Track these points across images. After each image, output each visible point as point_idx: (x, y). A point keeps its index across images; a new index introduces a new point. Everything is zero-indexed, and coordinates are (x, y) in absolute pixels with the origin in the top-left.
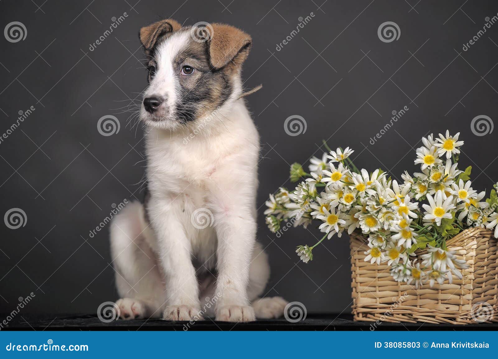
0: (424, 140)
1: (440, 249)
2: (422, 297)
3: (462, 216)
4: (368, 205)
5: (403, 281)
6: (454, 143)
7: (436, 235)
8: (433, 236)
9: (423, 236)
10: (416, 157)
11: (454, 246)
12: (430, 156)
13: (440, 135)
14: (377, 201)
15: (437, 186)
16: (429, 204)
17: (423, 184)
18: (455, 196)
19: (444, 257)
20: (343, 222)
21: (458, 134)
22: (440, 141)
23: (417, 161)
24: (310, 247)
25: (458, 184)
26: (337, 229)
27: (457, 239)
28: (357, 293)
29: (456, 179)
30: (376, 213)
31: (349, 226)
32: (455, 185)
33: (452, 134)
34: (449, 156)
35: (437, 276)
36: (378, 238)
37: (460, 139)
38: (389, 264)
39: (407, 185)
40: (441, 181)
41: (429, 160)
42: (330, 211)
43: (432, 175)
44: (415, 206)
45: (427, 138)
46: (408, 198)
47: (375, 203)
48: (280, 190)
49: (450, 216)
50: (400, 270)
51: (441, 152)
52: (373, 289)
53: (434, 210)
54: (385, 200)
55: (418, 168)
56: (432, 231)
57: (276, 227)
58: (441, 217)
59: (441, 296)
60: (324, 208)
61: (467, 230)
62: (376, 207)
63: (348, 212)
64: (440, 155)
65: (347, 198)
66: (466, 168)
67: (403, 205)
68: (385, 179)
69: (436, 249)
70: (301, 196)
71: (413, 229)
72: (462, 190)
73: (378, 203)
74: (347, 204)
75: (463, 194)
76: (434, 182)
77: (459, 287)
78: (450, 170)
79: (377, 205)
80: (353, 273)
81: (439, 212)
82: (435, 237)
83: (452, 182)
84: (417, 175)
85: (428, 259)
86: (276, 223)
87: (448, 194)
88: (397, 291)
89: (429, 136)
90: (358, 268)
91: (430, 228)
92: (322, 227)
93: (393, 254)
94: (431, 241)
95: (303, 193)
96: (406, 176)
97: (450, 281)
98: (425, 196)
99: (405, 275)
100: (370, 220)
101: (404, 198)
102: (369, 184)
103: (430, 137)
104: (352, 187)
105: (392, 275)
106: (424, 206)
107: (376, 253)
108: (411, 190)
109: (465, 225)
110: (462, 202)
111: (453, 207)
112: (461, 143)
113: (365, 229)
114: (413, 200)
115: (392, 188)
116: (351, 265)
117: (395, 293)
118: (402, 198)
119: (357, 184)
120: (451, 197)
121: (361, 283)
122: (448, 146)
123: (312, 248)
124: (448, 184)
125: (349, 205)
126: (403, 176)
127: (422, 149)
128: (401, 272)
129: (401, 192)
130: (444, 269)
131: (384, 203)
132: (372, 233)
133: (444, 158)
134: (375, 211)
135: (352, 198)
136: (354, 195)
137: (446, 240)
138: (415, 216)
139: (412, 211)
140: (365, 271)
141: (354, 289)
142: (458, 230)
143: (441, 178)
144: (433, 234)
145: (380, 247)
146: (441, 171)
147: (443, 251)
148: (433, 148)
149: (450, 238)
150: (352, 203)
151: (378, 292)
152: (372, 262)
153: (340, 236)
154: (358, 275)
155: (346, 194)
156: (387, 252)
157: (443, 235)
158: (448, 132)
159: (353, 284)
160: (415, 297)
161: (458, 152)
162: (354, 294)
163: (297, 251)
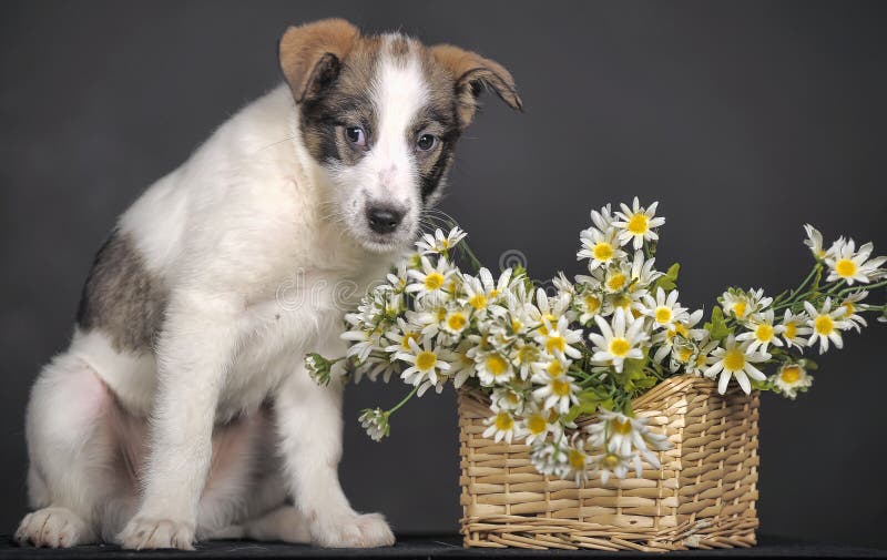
0: (595, 215)
1: (620, 415)
2: (588, 501)
3: (662, 353)
4: (491, 335)
5: (554, 474)
6: (647, 221)
7: (614, 389)
8: (608, 391)
9: (591, 391)
10: (579, 246)
11: (647, 409)
12: (605, 244)
13: (623, 206)
14: (507, 328)
15: (618, 299)
16: (601, 334)
17: (593, 296)
18: (648, 319)
19: (628, 428)
20: (445, 367)
21: (656, 204)
22: (623, 217)
23: (581, 255)
24: (384, 411)
25: (654, 296)
26: (434, 379)
27: (654, 396)
28: (471, 495)
29: (652, 287)
30: (506, 349)
31: (456, 373)
32: (649, 298)
33: (645, 204)
34: (638, 244)
35: (615, 464)
36: (508, 394)
37: (658, 214)
38: (529, 442)
39: (564, 298)
40: (625, 290)
41: (604, 253)
42: (421, 346)
43: (609, 278)
44: (577, 335)
45: (600, 213)
46: (563, 321)
47: (503, 331)
49: (639, 354)
50: (547, 455)
51: (625, 238)
52: (499, 488)
53: (610, 344)
54: (522, 325)
55: (583, 267)
56: (607, 381)
57: (322, 374)
58: (623, 357)
59: (623, 501)
60: (411, 340)
61: (669, 381)
62: (506, 338)
63: (455, 346)
64: (623, 243)
65: (453, 322)
66: (670, 267)
67: (555, 334)
68: (522, 288)
69: (612, 416)
70: (371, 317)
71: (572, 379)
72: (661, 307)
73: (510, 331)
74: (454, 332)
75: (664, 315)
76: (612, 291)
77: (654, 483)
78: (642, 270)
79: (508, 335)
80: (464, 459)
81: (619, 348)
82: (612, 393)
83: (644, 293)
84: (581, 279)
85: (599, 433)
86: (322, 367)
87: (636, 314)
88: (543, 493)
89: (604, 208)
90: (472, 450)
91: (603, 376)
92: (406, 375)
93: (536, 424)
94: (604, 400)
95: (376, 311)
96: (561, 282)
97: (639, 473)
98: (593, 319)
99: (557, 463)
100: (495, 362)
101: (556, 321)
102: (493, 295)
103: (606, 211)
104: (463, 302)
105: (533, 462)
106: (593, 336)
107: (505, 421)
108: (570, 307)
109: (665, 370)
110: (661, 329)
111: (644, 337)
112: (661, 221)
113: (486, 379)
114: (574, 325)
115: (535, 303)
116: (460, 445)
117: (540, 496)
118: (554, 322)
119: (472, 295)
120: (641, 320)
121: (477, 477)
122: (636, 227)
123: (388, 413)
124: (637, 295)
125: (457, 333)
126: (555, 281)
127: (591, 232)
128: (550, 458)
129: (551, 311)
130: (627, 451)
131: (520, 331)
132: (498, 386)
133: (629, 248)
134: (505, 346)
135: (463, 322)
136: (466, 315)
137: (633, 398)
138: (577, 354)
139: (572, 346)
140: (484, 456)
141: (465, 489)
142: (653, 380)
143: (626, 285)
144: (607, 386)
145: (512, 412)
146: (624, 272)
147: (625, 419)
148: (611, 229)
149: (639, 395)
150: (461, 330)
151: (508, 494)
152: (498, 439)
153: (439, 390)
154: (473, 463)
155: (452, 313)
156: (525, 421)
157: (627, 389)
158: (636, 201)
159: (463, 480)
160: (574, 503)
161: (655, 237)
162: (464, 498)
163: (360, 419)
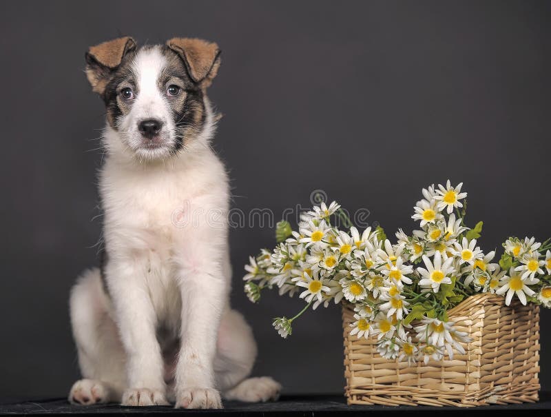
0: (425, 191)
1: (436, 320)
2: (423, 375)
3: (469, 280)
4: (353, 270)
5: (391, 358)
6: (456, 195)
7: (435, 303)
8: (432, 304)
9: (419, 305)
10: (413, 213)
11: (459, 315)
12: (429, 210)
13: (440, 186)
14: (362, 265)
15: (437, 245)
16: (425, 268)
17: (418, 244)
18: (457, 258)
19: (442, 329)
20: (327, 289)
21: (461, 184)
22: (441, 193)
23: (415, 217)
24: (288, 319)
25: (461, 243)
26: (320, 298)
27: (462, 307)
28: (351, 371)
29: (459, 238)
30: (362, 279)
31: (336, 294)
32: (457, 244)
33: (454, 185)
34: (450, 210)
35: (432, 352)
36: (366, 308)
37: (462, 191)
38: (379, 338)
39: (401, 245)
40: (440, 240)
41: (429, 216)
42: (313, 278)
43: (431, 232)
44: (409, 269)
45: (428, 189)
46: (400, 260)
47: (360, 267)
48: (261, 251)
49: (448, 281)
50: (387, 346)
51: (441, 206)
52: (368, 367)
53: (431, 275)
54: (374, 263)
55: (416, 225)
56: (431, 298)
57: (256, 295)
58: (439, 283)
59: (445, 374)
60: (305, 274)
61: (472, 297)
62: (362, 272)
63: (331, 277)
64: (441, 210)
65: (328, 261)
66: (477, 223)
67: (395, 269)
68: (376, 239)
69: (432, 320)
70: (279, 260)
71: (405, 297)
72: (466, 250)
73: (364, 267)
74: (329, 268)
75: (468, 255)
76: (432, 240)
77: (465, 363)
78: (454, 227)
79: (362, 269)
80: (346, 348)
81: (437, 277)
82: (434, 306)
83: (454, 241)
84: (417, 233)
85: (423, 331)
86: (255, 291)
87: (449, 255)
88: (395, 369)
89: (430, 187)
90: (350, 343)
91: (428, 295)
92: (302, 295)
93: (384, 325)
94: (429, 310)
95: (282, 256)
96: (401, 235)
97: (451, 356)
98: (420, 258)
99: (394, 351)
100: (355, 287)
101: (395, 260)
102: (358, 244)
103: (431, 189)
104: (334, 249)
105: (378, 351)
106: (420, 269)
107: (364, 325)
108: (406, 251)
109: (472, 291)
110: (467, 264)
111: (452, 270)
112: (464, 195)
113: (350, 297)
114: (407, 263)
115: (384, 249)
116: (344, 340)
117: (393, 372)
119: (342, 244)
120: (451, 259)
121: (354, 360)
122: (449, 199)
123: (291, 320)
124: (450, 243)
125: (331, 269)
126: (397, 235)
127: (423, 202)
128: (388, 348)
129: (394, 253)
130: (442, 343)
131: (372, 267)
132: (358, 302)
133: (444, 212)
134: (361, 276)
135: (334, 262)
136: (336, 257)
137: (448, 309)
138: (409, 281)
139: (406, 276)
140: (358, 347)
141: (347, 367)
142: (462, 297)
143: (441, 236)
144: (432, 302)
145: (368, 318)
146: (440, 228)
147: (439, 322)
148: (433, 201)
149: (453, 307)
150: (333, 267)
151: (373, 371)
152: (359, 336)
153: (326, 305)
154: (351, 351)
155: (328, 256)
156: (377, 324)
157: (444, 303)
158: (449, 182)
159: (346, 362)
160: (415, 376)
161: (461, 205)
162: (347, 373)
163: (274, 324)
